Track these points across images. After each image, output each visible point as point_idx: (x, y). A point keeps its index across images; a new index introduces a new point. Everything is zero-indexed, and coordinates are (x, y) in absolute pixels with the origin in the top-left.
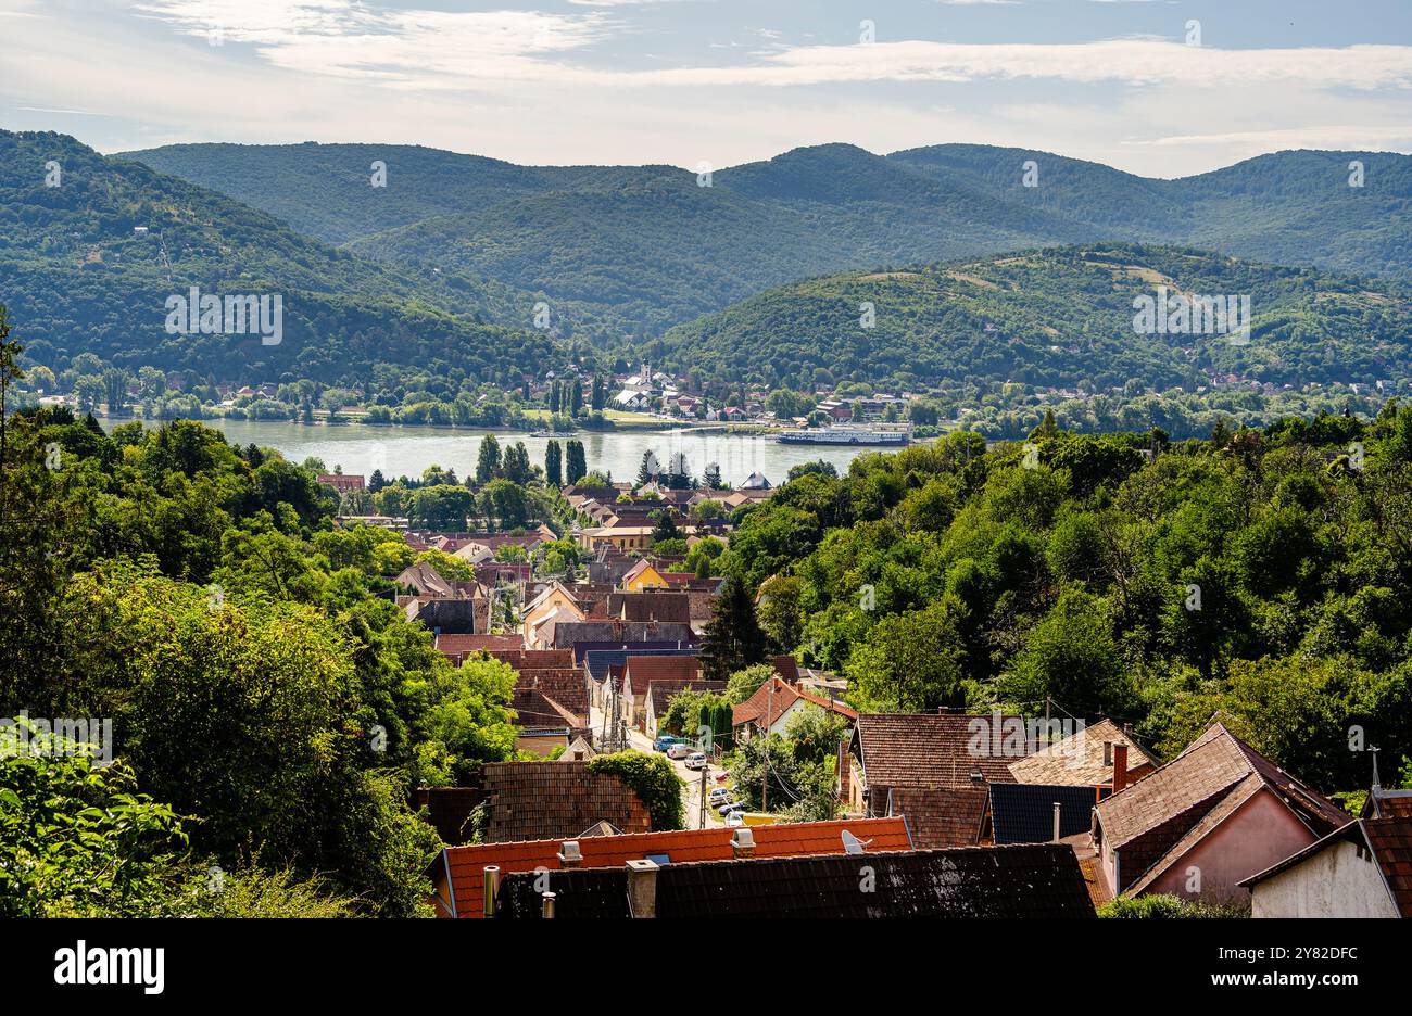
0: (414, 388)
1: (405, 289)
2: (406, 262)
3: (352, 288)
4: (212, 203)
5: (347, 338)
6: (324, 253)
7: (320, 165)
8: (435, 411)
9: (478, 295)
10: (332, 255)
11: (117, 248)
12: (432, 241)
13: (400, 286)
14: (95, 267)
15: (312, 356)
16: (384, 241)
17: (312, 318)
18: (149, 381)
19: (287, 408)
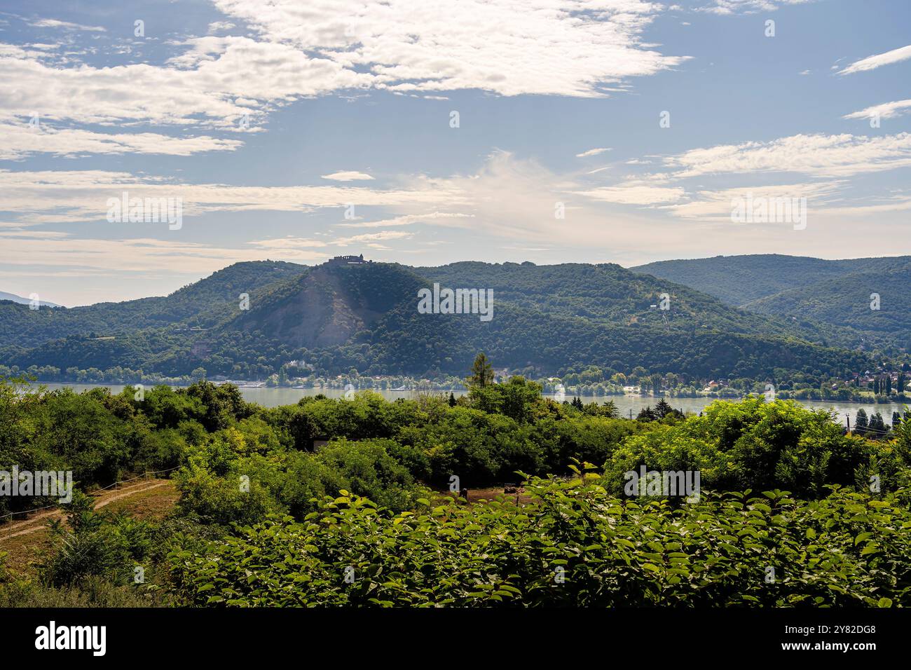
0: (796, 381)
1: (781, 329)
2: (778, 315)
3: (754, 330)
4: (684, 292)
5: (759, 356)
6: (739, 313)
7: (726, 267)
8: (812, 393)
9: (817, 330)
10: (742, 313)
11: (644, 316)
12: (787, 302)
13: (778, 328)
14: (635, 325)
15: (742, 365)
16: (762, 304)
17: (741, 347)
18: (670, 380)
19: (737, 392)
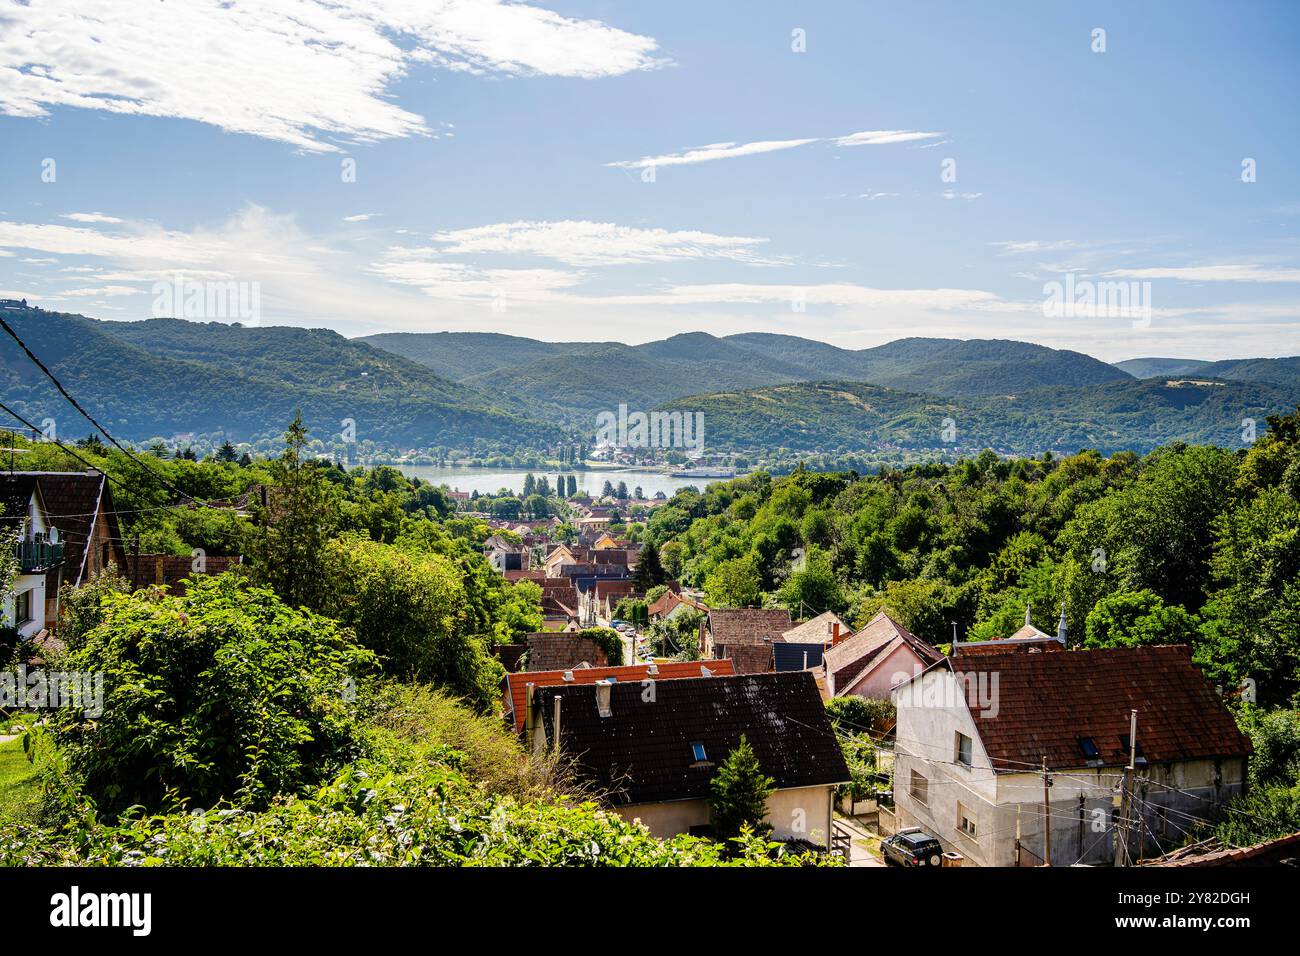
2: (490, 389)
3: (464, 402)
4: (398, 361)
5: (461, 426)
6: (451, 385)
7: (449, 343)
8: (503, 461)
9: (525, 405)
11: (353, 383)
12: (502, 378)
13: (487, 400)
14: (343, 392)
15: (445, 434)
16: (479, 379)
17: (445, 416)
18: (367, 447)
19: (432, 459)
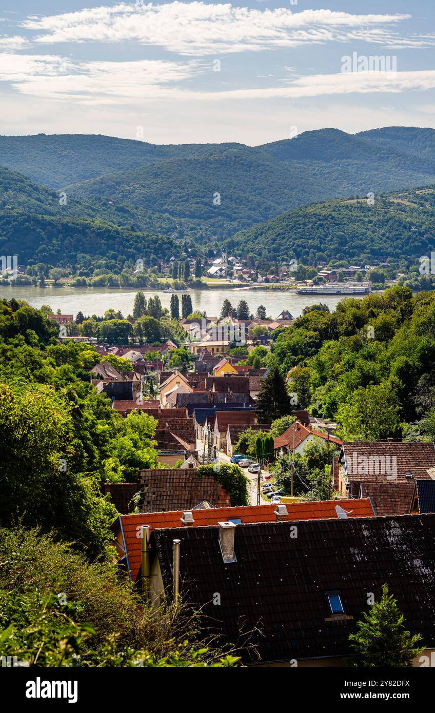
1: (93, 213)
2: (94, 199)
3: (65, 213)
5: (62, 241)
6: (50, 194)
7: (47, 146)
8: (110, 279)
9: (133, 216)
10: (54, 195)
12: (108, 186)
13: (91, 212)
15: (44, 250)
16: (81, 188)
19: (31, 279)
